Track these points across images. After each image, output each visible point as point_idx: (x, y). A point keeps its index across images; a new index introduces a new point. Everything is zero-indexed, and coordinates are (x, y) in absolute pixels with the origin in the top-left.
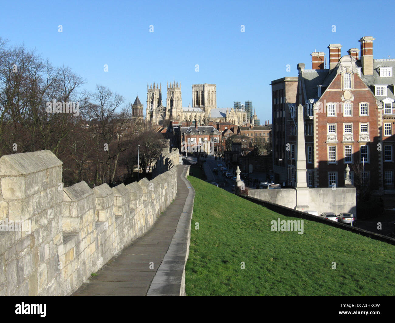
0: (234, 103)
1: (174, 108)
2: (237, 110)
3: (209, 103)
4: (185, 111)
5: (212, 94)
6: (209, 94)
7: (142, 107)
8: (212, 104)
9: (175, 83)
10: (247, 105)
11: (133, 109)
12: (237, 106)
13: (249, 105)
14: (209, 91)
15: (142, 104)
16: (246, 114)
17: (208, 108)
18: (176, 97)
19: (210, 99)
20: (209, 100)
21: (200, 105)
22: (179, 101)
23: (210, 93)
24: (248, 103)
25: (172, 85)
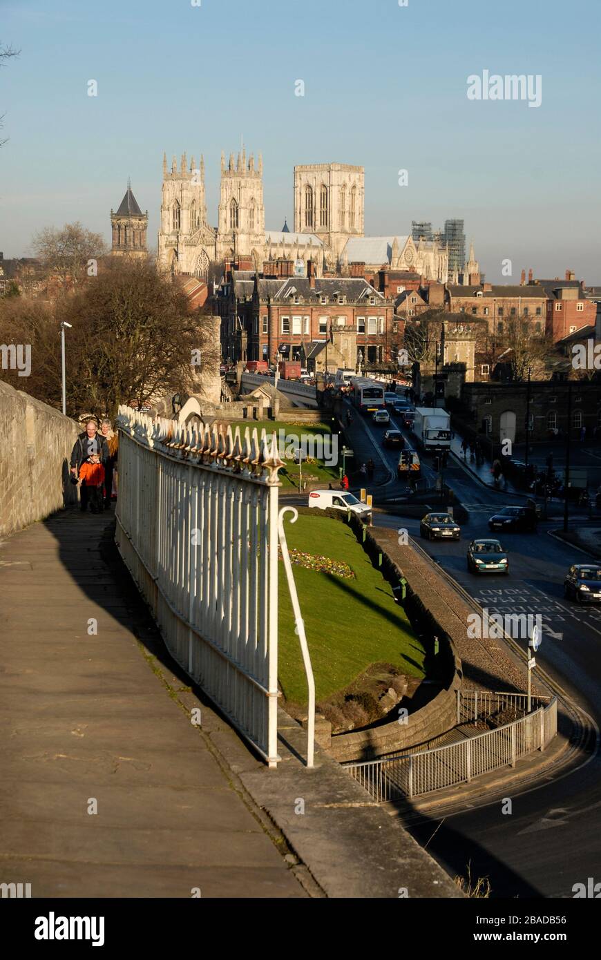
0: (414, 224)
1: (242, 232)
2: (422, 243)
3: (343, 223)
4: (273, 241)
5: (353, 195)
6: (343, 194)
7: (143, 222)
8: (352, 223)
9: (244, 157)
10: (451, 232)
11: (117, 228)
12: (420, 232)
13: (457, 232)
14: (345, 186)
15: (143, 212)
16: (447, 258)
17: (339, 236)
18: (248, 199)
19: (347, 208)
20: (343, 213)
21: (317, 228)
22: (256, 211)
23: (347, 191)
24: (454, 225)
25: (234, 163)
